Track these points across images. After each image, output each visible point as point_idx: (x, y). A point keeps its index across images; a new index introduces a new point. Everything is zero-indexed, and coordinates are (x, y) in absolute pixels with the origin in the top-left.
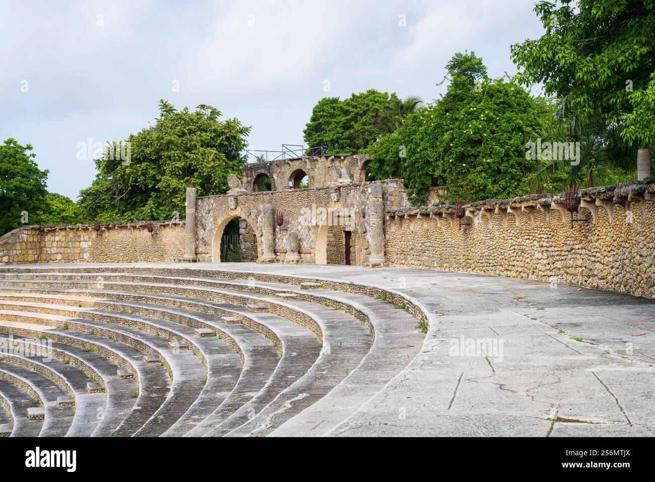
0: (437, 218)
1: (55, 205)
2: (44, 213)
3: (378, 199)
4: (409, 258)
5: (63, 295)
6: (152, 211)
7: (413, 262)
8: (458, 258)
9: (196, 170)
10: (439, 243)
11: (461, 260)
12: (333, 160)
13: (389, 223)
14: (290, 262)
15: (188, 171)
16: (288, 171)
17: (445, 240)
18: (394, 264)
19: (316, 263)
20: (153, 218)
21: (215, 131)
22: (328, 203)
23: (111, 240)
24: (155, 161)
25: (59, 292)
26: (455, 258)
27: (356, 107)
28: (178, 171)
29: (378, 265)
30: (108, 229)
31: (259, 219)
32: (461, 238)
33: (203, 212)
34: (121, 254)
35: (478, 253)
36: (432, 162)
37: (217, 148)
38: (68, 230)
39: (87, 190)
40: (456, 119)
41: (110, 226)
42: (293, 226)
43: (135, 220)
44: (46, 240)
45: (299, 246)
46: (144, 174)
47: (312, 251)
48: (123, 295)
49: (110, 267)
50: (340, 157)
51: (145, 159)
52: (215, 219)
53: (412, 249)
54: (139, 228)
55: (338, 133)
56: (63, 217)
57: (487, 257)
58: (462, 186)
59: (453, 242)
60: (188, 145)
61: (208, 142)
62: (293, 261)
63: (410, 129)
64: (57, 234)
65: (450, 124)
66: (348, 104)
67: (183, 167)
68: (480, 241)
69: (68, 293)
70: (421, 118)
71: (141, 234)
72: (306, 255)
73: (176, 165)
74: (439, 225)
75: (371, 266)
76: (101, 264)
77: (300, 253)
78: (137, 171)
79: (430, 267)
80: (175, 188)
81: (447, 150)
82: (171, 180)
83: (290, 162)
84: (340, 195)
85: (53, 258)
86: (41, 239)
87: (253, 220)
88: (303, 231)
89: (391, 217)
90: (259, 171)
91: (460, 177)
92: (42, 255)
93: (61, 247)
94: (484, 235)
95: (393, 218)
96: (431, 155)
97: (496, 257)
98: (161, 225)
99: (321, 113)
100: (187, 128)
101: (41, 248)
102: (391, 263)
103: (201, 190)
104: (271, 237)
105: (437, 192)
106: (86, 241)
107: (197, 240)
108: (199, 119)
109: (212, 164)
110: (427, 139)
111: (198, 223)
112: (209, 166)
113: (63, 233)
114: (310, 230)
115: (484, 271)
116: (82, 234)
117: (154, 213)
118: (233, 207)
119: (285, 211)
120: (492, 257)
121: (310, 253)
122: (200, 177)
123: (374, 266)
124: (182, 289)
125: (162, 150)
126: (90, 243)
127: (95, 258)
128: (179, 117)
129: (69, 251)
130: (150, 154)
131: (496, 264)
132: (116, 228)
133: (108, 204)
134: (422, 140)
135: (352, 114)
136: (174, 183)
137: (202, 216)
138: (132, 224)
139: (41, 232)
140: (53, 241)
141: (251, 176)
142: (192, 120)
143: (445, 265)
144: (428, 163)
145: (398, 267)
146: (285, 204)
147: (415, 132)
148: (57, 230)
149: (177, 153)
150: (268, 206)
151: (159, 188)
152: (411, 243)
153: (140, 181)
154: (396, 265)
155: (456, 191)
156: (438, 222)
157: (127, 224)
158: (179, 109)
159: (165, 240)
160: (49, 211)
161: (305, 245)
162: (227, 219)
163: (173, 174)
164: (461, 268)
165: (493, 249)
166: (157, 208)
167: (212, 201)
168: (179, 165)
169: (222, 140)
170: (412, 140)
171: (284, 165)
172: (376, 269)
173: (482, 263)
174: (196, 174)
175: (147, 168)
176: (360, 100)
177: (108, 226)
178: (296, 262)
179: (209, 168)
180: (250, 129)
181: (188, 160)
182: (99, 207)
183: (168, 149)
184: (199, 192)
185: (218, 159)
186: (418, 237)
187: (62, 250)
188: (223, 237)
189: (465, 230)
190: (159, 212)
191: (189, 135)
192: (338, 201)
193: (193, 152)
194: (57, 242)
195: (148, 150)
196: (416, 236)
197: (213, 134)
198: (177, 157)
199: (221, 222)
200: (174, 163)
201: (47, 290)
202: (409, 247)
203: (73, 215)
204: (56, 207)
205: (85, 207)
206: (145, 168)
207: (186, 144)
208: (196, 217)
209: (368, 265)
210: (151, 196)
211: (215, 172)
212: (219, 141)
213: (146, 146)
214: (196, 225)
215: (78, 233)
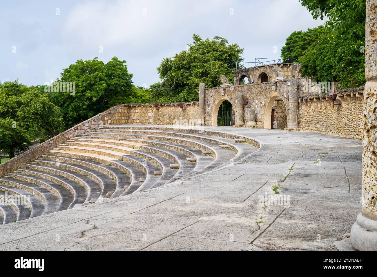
0: (324, 101)
1: (139, 93)
2: (133, 97)
3: (294, 89)
4: (311, 125)
5: (129, 142)
6: (184, 97)
7: (312, 128)
8: (334, 126)
9: (209, 74)
10: (326, 116)
11: (336, 128)
12: (282, 67)
13: (301, 104)
14: (249, 126)
15: (205, 74)
16: (257, 73)
17: (328, 115)
18: (303, 130)
19: (264, 127)
20: (185, 101)
21: (222, 51)
22: (271, 92)
23: (163, 113)
24: (188, 69)
25: (127, 140)
26: (333, 126)
27: (310, 36)
28: (199, 74)
29: (293, 130)
30: (162, 106)
31: (236, 101)
32: (336, 114)
33: (208, 97)
34: (168, 120)
35: (344, 123)
36: (333, 66)
37: (224, 61)
38: (142, 106)
39: (154, 85)
40: (348, 39)
41: (163, 105)
42: (253, 105)
43: (175, 101)
44: (132, 112)
45: (256, 118)
46: (182, 76)
47: (262, 120)
48: (154, 143)
49: (156, 127)
50: (287, 65)
51: (183, 67)
52: (214, 101)
53: (312, 120)
54: (176, 106)
55: (299, 52)
56: (143, 100)
57: (348, 126)
58: (350, 81)
59: (332, 116)
60: (206, 59)
61: (218, 58)
62: (251, 126)
63: (321, 46)
64: (137, 108)
65: (344, 42)
66: (305, 34)
67: (202, 72)
68: (345, 116)
69: (131, 141)
70: (329, 39)
71: (178, 109)
72: (259, 123)
73: (198, 71)
74: (326, 105)
75: (288, 130)
76: (158, 125)
77: (256, 121)
78: (178, 74)
79: (321, 131)
80: (197, 83)
81: (341, 59)
82: (195, 79)
83: (258, 68)
84: (277, 87)
85: (135, 122)
86: (129, 111)
87: (233, 102)
88: (258, 108)
89: (301, 100)
90: (243, 74)
91: (349, 75)
92: (130, 120)
93: (139, 116)
94: (347, 112)
95: (302, 100)
96: (333, 62)
97: (352, 126)
98: (187, 105)
99: (291, 40)
100: (207, 50)
101: (129, 116)
102: (301, 129)
103: (211, 85)
104: (241, 112)
105: (337, 85)
106: (151, 113)
107: (205, 113)
108: (214, 45)
109: (218, 70)
110: (331, 52)
111: (205, 103)
112: (216, 71)
113: (140, 108)
114: (261, 108)
115: (347, 135)
116: (149, 109)
117: (185, 97)
118: (223, 94)
119: (249, 96)
120: (350, 126)
121: (261, 122)
122: (211, 77)
123: (290, 130)
124: (182, 140)
125: (191, 62)
126: (153, 114)
127: (155, 122)
128: (202, 44)
129: (143, 118)
130: (185, 64)
131: (352, 131)
132: (165, 105)
133: (164, 93)
134: (328, 52)
135: (308, 41)
136: (196, 80)
137: (208, 99)
138: (173, 104)
139: (129, 107)
140: (135, 113)
141: (238, 77)
142: (210, 45)
143: (328, 130)
144: (331, 67)
145: (305, 131)
146: (249, 93)
147: (324, 48)
148: (137, 107)
149: (199, 64)
150: (240, 93)
151: (188, 84)
152: (312, 117)
153: (179, 80)
154: (304, 130)
155: (346, 85)
156: (325, 103)
157: (170, 103)
158: (204, 39)
159: (189, 113)
160: (135, 96)
161: (259, 117)
162: (220, 101)
163: (197, 76)
164: (335, 133)
165: (351, 121)
166: (188, 95)
167: (213, 91)
168: (200, 70)
169: (226, 56)
170: (322, 52)
171: (256, 70)
172: (291, 132)
173: (346, 130)
174: (209, 76)
175: (183, 73)
176: (313, 32)
177: (161, 104)
178: (253, 127)
179: (216, 72)
180: (243, 50)
181: (205, 68)
182: (160, 94)
183: (194, 62)
184: (210, 86)
185: (223, 67)
186: (315, 113)
187: (139, 118)
188: (218, 112)
189: (338, 108)
190: (189, 97)
191: (208, 54)
192: (276, 90)
193: (208, 63)
194: (137, 113)
195: (184, 63)
196: (314, 112)
197: (221, 53)
198: (199, 66)
199: (217, 103)
200: (197, 69)
201: (122, 139)
202: (311, 119)
203: (148, 99)
204: (140, 94)
205: (152, 95)
206: (182, 72)
207: (205, 58)
208: (205, 100)
209: (287, 130)
210: (185, 88)
211: (219, 74)
212: (224, 57)
213: (184, 60)
214: (205, 105)
215: (147, 108)
